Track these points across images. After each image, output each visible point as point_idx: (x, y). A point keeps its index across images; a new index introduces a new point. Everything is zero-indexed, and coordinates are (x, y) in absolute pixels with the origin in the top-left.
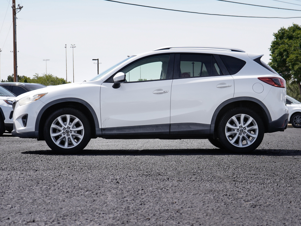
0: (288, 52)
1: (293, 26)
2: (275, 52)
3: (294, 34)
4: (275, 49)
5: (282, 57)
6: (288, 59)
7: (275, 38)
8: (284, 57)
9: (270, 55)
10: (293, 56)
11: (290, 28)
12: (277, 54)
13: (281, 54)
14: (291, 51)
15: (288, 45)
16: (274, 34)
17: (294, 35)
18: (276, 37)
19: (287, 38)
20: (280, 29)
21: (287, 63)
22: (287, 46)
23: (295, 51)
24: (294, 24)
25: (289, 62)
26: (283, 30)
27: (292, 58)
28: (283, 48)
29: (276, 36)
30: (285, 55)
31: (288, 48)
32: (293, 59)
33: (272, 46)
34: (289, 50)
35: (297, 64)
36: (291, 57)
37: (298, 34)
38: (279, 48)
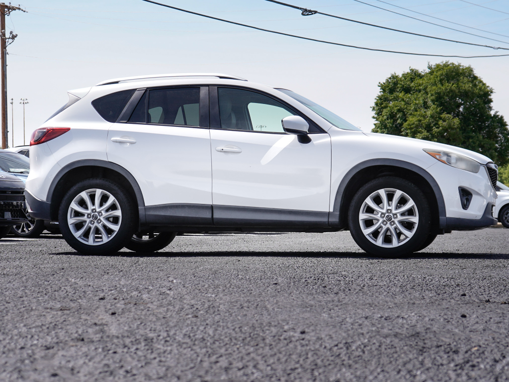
0: (404, 112)
1: (409, 71)
2: (384, 113)
3: (412, 84)
4: (382, 108)
5: (395, 121)
6: (405, 125)
7: (381, 90)
8: (399, 121)
9: (374, 117)
10: (413, 119)
11: (405, 76)
12: (386, 115)
13: (392, 116)
14: (410, 112)
15: (405, 101)
16: (380, 85)
17: (413, 86)
18: (383, 89)
19: (402, 90)
20: (390, 76)
21: (402, 130)
22: (403, 103)
23: (416, 111)
24: (411, 68)
25: (406, 129)
26: (394, 77)
27: (412, 122)
28: (396, 106)
29: (383, 87)
30: (399, 116)
31: (405, 106)
32: (413, 124)
33: (377, 104)
34: (407, 109)
35: (419, 132)
36: (411, 121)
37: (420, 85)
38: (390, 107)
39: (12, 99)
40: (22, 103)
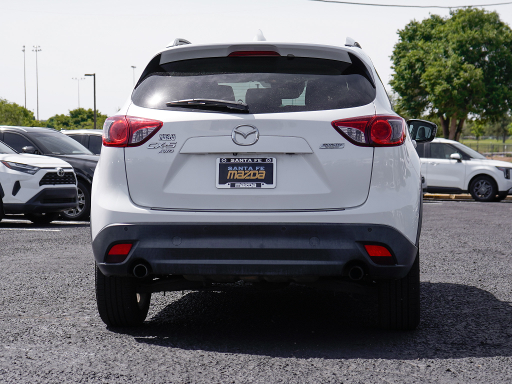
0: (423, 62)
1: (430, 17)
2: (402, 63)
3: (433, 31)
4: (400, 57)
5: (414, 71)
6: (424, 76)
7: (400, 38)
8: (418, 72)
9: (392, 68)
10: (433, 69)
11: (425, 22)
12: (404, 65)
13: (411, 66)
14: (429, 62)
15: (424, 50)
16: (398, 32)
17: (433, 34)
18: (402, 37)
19: (422, 38)
20: (409, 22)
21: (421, 81)
22: (422, 52)
23: (436, 60)
24: (431, 14)
25: (425, 80)
26: (413, 24)
27: (432, 73)
28: (415, 56)
29: (402, 35)
30: (418, 67)
31: (424, 56)
32: (433, 75)
33: (395, 53)
34: (426, 59)
35: (439, 84)
36: (430, 72)
37: (441, 32)
38: (408, 57)
39: (24, 47)
40: (35, 50)
